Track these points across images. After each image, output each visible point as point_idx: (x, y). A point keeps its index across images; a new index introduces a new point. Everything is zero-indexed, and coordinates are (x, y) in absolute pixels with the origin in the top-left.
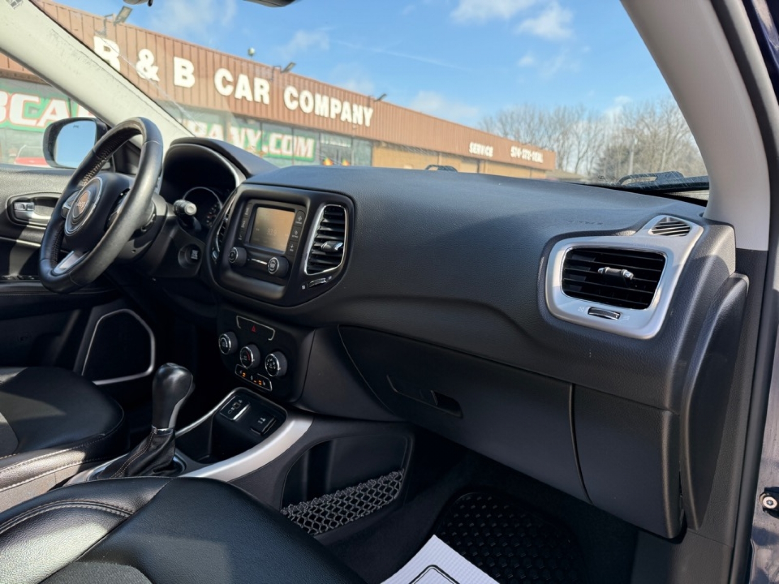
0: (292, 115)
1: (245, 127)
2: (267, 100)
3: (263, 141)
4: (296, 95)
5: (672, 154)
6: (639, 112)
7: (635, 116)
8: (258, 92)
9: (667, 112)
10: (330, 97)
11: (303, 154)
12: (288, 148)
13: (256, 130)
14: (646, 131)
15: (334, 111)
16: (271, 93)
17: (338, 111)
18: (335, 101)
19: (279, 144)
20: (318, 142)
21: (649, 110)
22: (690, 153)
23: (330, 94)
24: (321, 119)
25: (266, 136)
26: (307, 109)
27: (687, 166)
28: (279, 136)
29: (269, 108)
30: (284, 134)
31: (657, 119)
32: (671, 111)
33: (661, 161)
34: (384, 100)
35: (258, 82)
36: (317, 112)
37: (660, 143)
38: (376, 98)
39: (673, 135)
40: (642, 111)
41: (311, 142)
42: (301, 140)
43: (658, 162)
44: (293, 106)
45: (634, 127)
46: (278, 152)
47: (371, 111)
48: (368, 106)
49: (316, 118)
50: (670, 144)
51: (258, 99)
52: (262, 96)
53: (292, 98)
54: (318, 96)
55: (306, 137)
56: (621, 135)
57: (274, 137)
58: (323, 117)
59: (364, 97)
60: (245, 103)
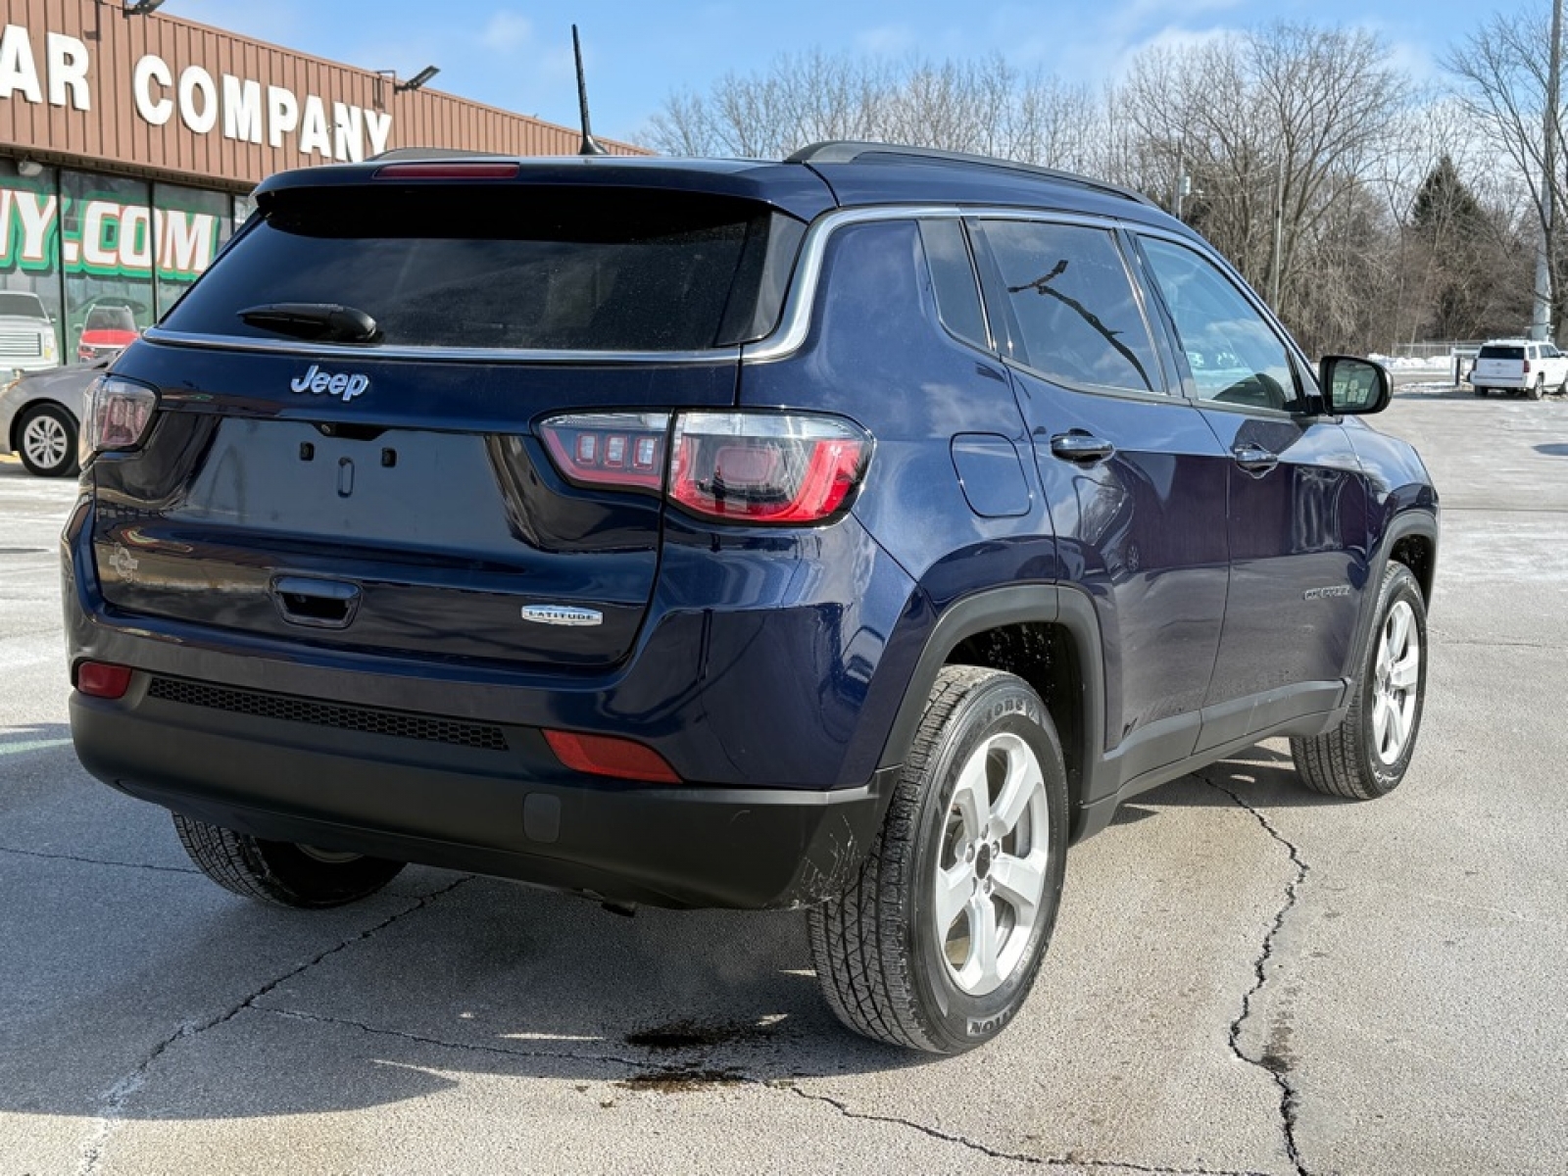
0: (156, 140)
1: (13, 188)
2: (83, 101)
3: (64, 227)
4: (166, 78)
5: (1306, 220)
6: (1188, 83)
7: (1178, 101)
8: (59, 74)
9: (1277, 83)
10: (267, 82)
11: (183, 264)
12: (138, 250)
13: (40, 191)
14: (1215, 142)
15: (281, 124)
16: (94, 77)
17: (290, 123)
18: (279, 95)
19: (110, 234)
20: (226, 222)
21: (1220, 75)
22: (1361, 215)
23: (264, 74)
24: (241, 149)
25: (72, 211)
26: (203, 124)
27: (1354, 259)
28: (112, 208)
29: (92, 123)
30: (125, 202)
31: (1248, 106)
32: (1290, 81)
33: (1272, 244)
34: (429, 84)
35: (59, 44)
36: (230, 132)
37: (1262, 182)
38: (404, 78)
39: (1305, 156)
40: (1196, 79)
41: (204, 223)
42: (177, 218)
43: (1263, 248)
44: (159, 114)
45: (1176, 134)
46: (109, 258)
47: (386, 119)
48: (378, 105)
49: (227, 147)
50: (1297, 186)
51: (59, 96)
52: (69, 87)
53: (158, 90)
54: (231, 83)
55: (192, 210)
56: (1136, 160)
57: (95, 212)
58: (249, 143)
59: (365, 75)
60: (23, 110)
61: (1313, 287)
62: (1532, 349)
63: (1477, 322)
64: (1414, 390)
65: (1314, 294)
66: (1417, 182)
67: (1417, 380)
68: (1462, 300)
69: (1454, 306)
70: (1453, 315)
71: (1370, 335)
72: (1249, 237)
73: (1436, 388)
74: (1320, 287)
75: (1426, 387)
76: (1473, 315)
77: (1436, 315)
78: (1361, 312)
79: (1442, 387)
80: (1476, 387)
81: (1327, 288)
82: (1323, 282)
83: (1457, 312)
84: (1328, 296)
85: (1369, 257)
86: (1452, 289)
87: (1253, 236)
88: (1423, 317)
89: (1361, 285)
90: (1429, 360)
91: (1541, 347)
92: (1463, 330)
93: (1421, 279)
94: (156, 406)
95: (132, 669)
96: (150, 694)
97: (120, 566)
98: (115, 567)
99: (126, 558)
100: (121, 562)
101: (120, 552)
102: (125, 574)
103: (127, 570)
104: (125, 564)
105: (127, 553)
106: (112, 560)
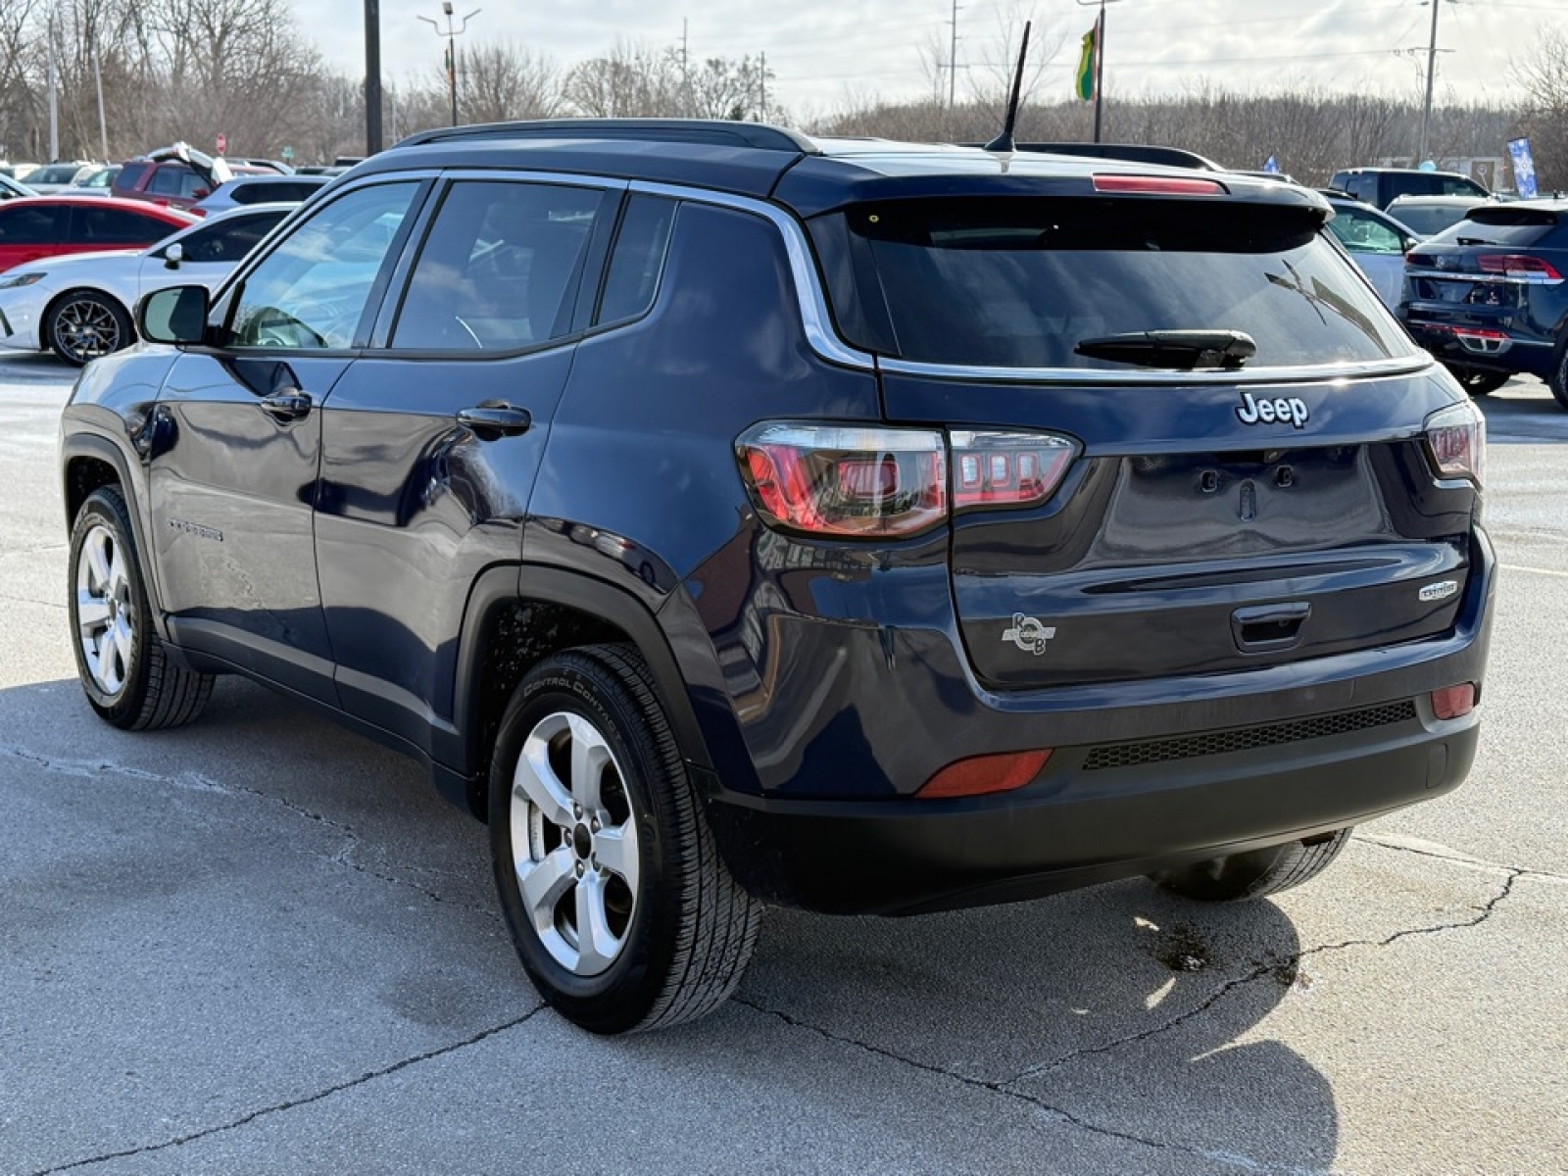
94: (1078, 453)
95: (1054, 749)
96: (1085, 767)
97: (1023, 639)
98: (1013, 641)
99: (1034, 628)
100: (1026, 634)
101: (1023, 624)
102: (1031, 647)
103: (1037, 641)
104: (1034, 635)
105: (1037, 623)
106: (1008, 635)
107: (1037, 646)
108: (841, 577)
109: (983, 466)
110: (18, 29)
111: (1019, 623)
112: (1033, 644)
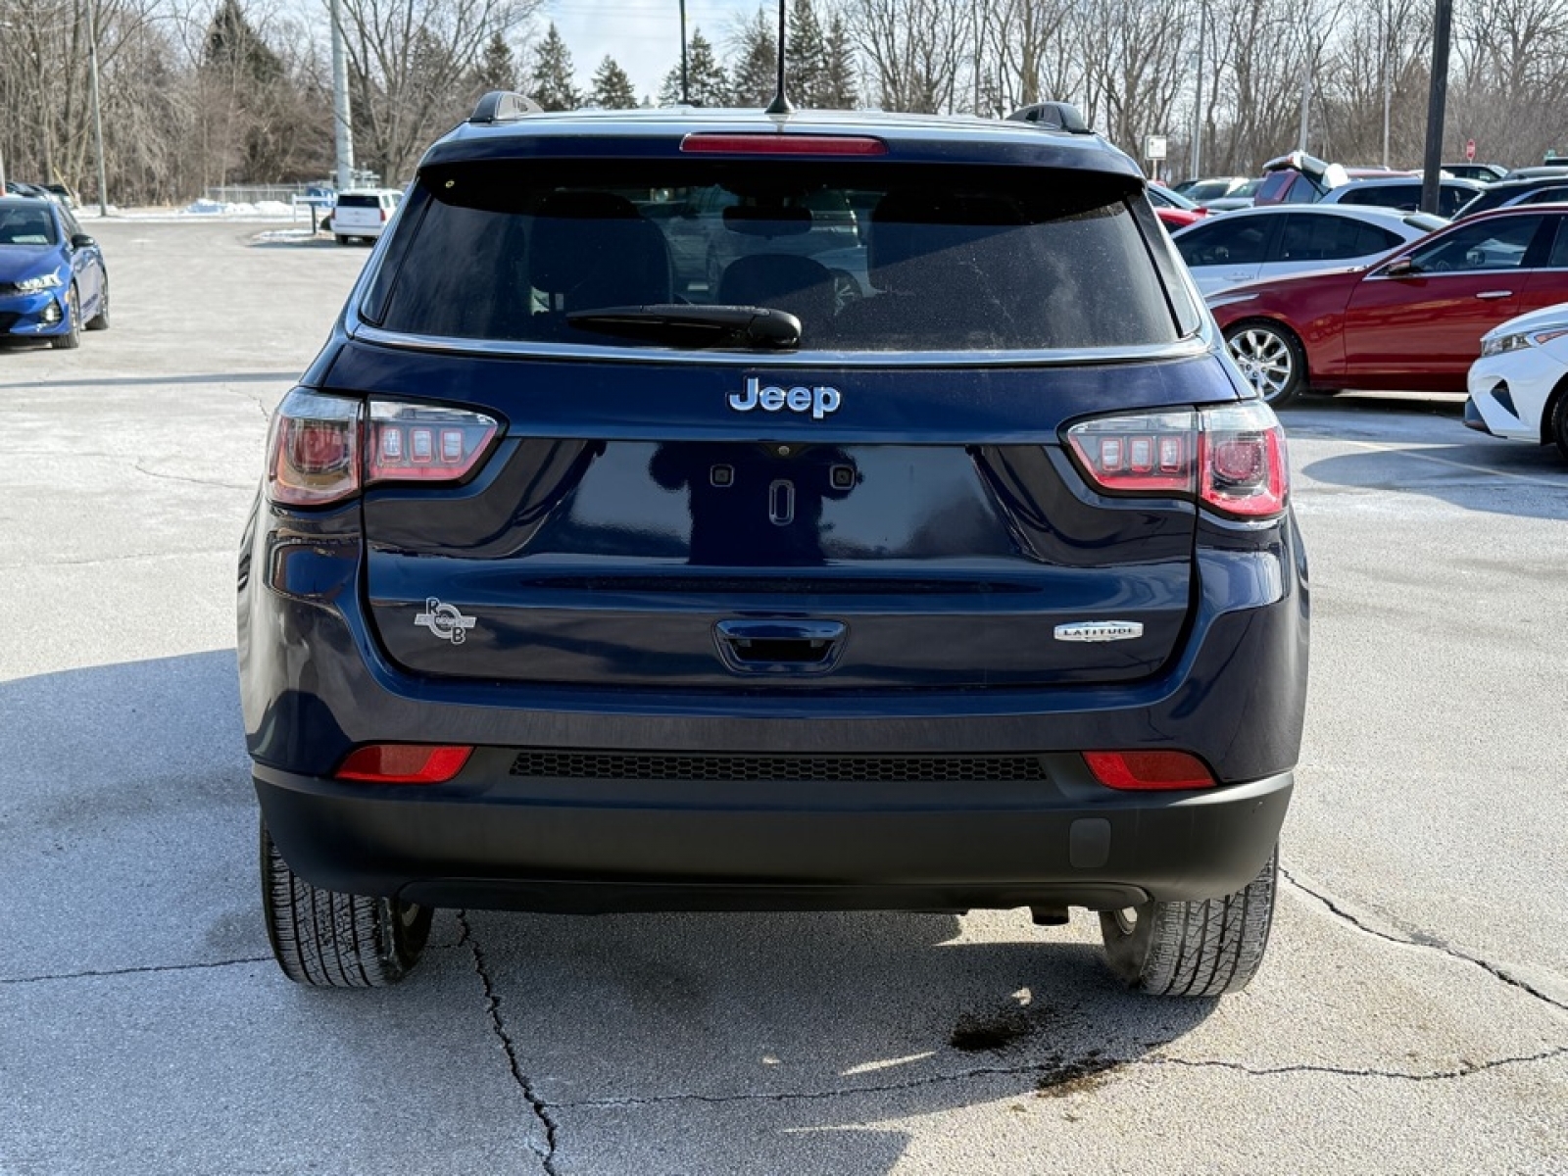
61: (117, 127)
62: (386, 198)
63: (283, 165)
64: (275, 239)
65: (120, 135)
66: (208, 20)
67: (273, 228)
68: (266, 143)
69: (259, 148)
70: (258, 158)
71: (180, 178)
72: (43, 72)
73: (294, 236)
74: (125, 128)
75: (284, 235)
76: (278, 158)
77: (244, 158)
78: (171, 154)
79: (301, 235)
80: (337, 236)
81: (134, 129)
82: (129, 123)
83: (262, 156)
84: (134, 136)
85: (173, 97)
86: (254, 132)
87: (47, 71)
88: (230, 159)
89: (167, 126)
90: (257, 205)
91: (394, 196)
92: (270, 173)
93: (224, 120)
94: (501, 432)
95: (475, 746)
96: (513, 772)
97: (438, 625)
98: (427, 627)
99: (451, 616)
100: (440, 621)
101: (438, 609)
102: (449, 635)
103: (455, 629)
104: (450, 622)
105: (454, 610)
106: (421, 619)
107: (455, 635)
108: (322, 552)
109: (406, 439)
110: (1320, 48)
111: (434, 608)
112: (452, 632)
